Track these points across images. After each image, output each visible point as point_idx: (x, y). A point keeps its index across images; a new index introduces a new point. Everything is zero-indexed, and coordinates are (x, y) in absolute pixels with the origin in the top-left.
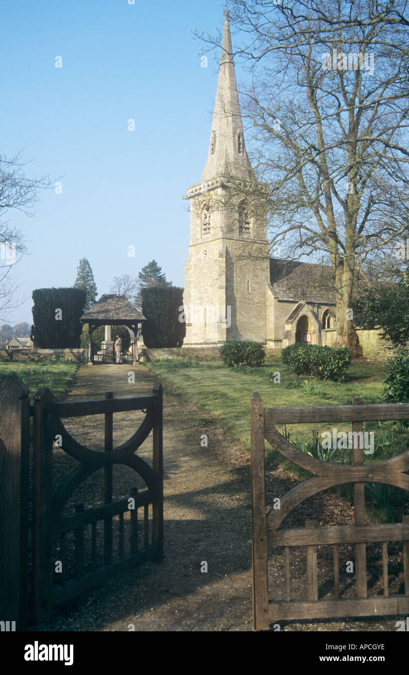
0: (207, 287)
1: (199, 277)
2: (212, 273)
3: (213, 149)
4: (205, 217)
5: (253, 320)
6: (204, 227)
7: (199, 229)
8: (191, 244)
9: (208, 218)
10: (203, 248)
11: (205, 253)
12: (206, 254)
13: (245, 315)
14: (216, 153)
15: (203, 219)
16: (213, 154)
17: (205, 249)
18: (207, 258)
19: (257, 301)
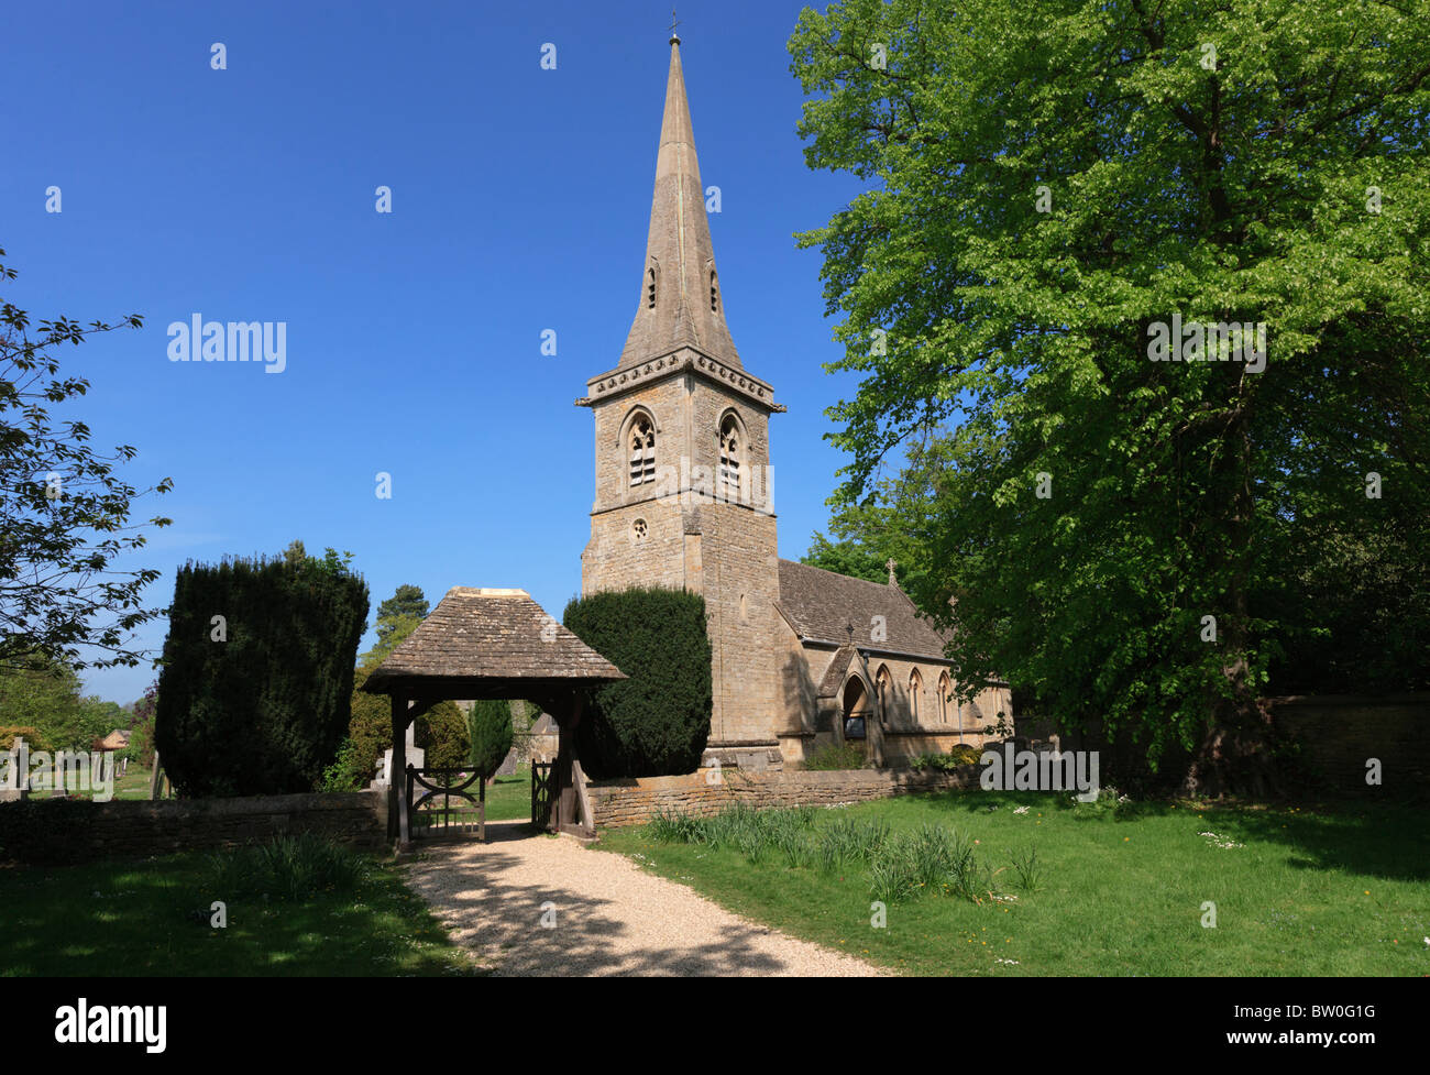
2: (661, 574)
3: (652, 298)
4: (635, 444)
5: (753, 686)
6: (636, 469)
7: (620, 473)
8: (597, 507)
9: (645, 446)
10: (633, 514)
11: (638, 526)
12: (641, 530)
13: (739, 674)
14: (660, 304)
15: (631, 448)
16: (652, 306)
17: (639, 517)
19: (759, 642)
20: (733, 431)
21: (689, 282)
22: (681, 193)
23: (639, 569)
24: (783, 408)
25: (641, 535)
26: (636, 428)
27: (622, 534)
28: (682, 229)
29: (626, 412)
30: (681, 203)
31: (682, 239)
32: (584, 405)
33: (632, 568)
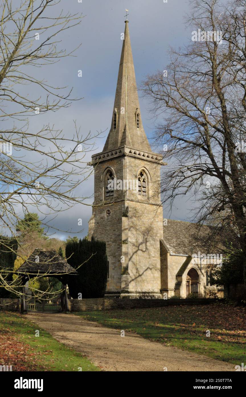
0: (110, 243)
1: (103, 234)
2: (115, 231)
11: (108, 212)
12: (109, 214)
18: (110, 217)
20: (145, 175)
21: (129, 118)
22: (127, 83)
23: (108, 228)
24: (165, 164)
25: (109, 215)
26: (108, 174)
27: (102, 215)
28: (126, 97)
29: (104, 169)
30: (126, 87)
31: (126, 101)
32: (90, 165)
33: (105, 228)
